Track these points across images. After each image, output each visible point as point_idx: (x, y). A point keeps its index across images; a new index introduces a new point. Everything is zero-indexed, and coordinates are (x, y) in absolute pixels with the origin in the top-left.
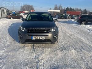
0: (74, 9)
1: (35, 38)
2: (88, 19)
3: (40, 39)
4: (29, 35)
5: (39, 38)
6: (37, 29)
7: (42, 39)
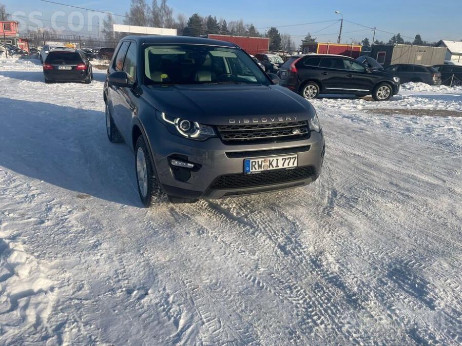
0: (224, 27)
1: (260, 166)
2: (325, 74)
3: (281, 167)
4: (231, 155)
5: (274, 164)
6: (262, 126)
7: (286, 166)
